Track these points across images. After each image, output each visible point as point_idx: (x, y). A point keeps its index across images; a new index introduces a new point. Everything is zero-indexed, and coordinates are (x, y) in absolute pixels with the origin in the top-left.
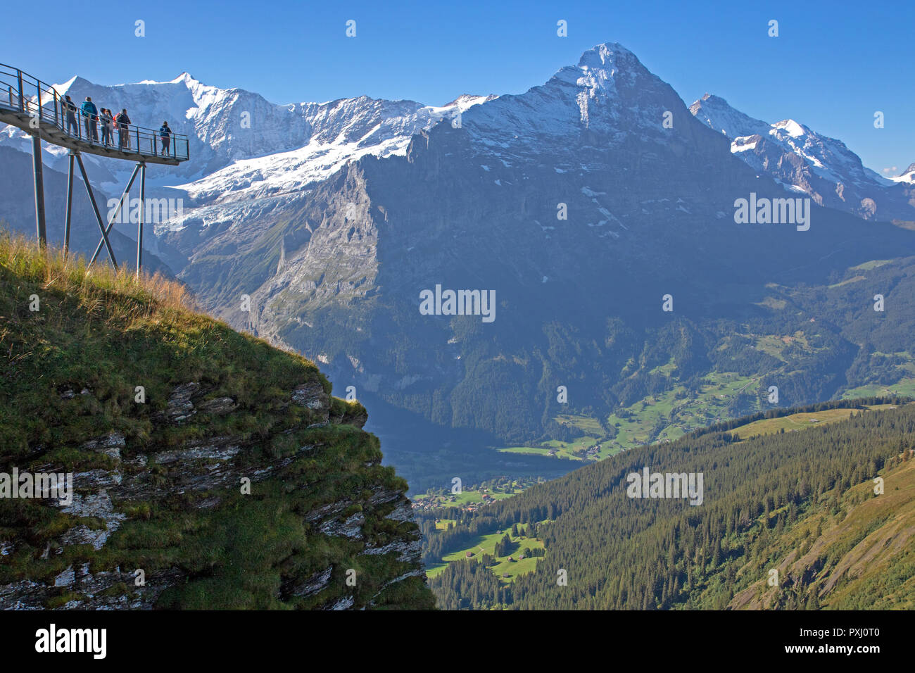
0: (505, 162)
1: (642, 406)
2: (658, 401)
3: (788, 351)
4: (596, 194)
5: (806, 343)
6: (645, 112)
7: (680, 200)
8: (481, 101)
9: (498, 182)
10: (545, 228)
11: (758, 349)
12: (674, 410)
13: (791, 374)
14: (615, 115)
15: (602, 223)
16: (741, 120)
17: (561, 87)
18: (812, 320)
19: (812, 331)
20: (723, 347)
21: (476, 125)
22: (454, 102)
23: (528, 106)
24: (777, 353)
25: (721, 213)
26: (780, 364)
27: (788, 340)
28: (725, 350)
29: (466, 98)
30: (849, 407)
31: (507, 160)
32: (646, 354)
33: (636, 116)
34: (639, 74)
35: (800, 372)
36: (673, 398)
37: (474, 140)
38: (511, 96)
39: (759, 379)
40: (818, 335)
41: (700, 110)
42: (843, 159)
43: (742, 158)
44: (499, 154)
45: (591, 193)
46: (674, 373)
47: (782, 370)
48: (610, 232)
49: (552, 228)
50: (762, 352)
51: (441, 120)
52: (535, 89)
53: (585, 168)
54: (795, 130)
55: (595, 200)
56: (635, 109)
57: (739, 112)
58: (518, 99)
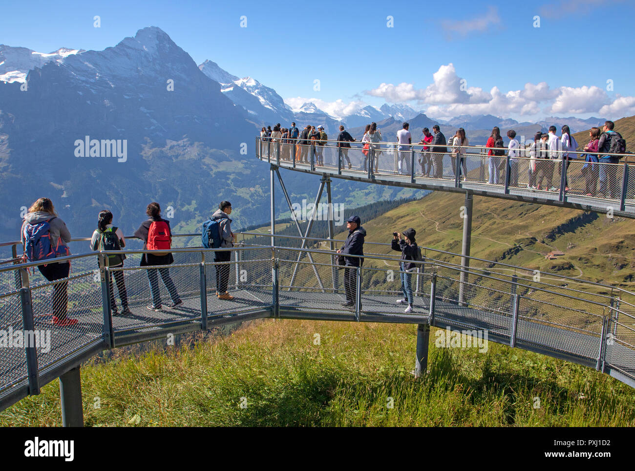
0: (93, 91)
1: (179, 228)
2: (188, 224)
3: (252, 196)
4: (148, 111)
5: (261, 191)
6: (175, 67)
7: (195, 116)
8: (75, 52)
9: (89, 102)
10: (119, 130)
11: (238, 194)
12: (197, 229)
13: (254, 207)
14: (158, 67)
15: (152, 128)
16: (225, 75)
17: (125, 49)
18: (264, 179)
19: (264, 185)
20: (221, 194)
21: (72, 66)
22: (57, 52)
23: (105, 58)
24: (247, 197)
25: (217, 124)
26: (249, 202)
27: (252, 189)
28: (221, 196)
29: (64, 50)
30: (285, 223)
31: (94, 89)
32: (180, 200)
33: (170, 69)
34: (171, 46)
35: (259, 205)
36: (196, 222)
37: (72, 76)
38: (95, 51)
39: (239, 210)
40: (266, 187)
41: (204, 68)
42: (275, 99)
43: (227, 95)
44: (88, 86)
45: (145, 111)
46: (196, 210)
47: (250, 205)
48: (158, 133)
49: (123, 130)
50: (240, 196)
51: (49, 62)
52: (109, 49)
53: (141, 96)
54: (252, 83)
55: (148, 115)
56: (169, 65)
57: (224, 71)
58: (99, 53)
